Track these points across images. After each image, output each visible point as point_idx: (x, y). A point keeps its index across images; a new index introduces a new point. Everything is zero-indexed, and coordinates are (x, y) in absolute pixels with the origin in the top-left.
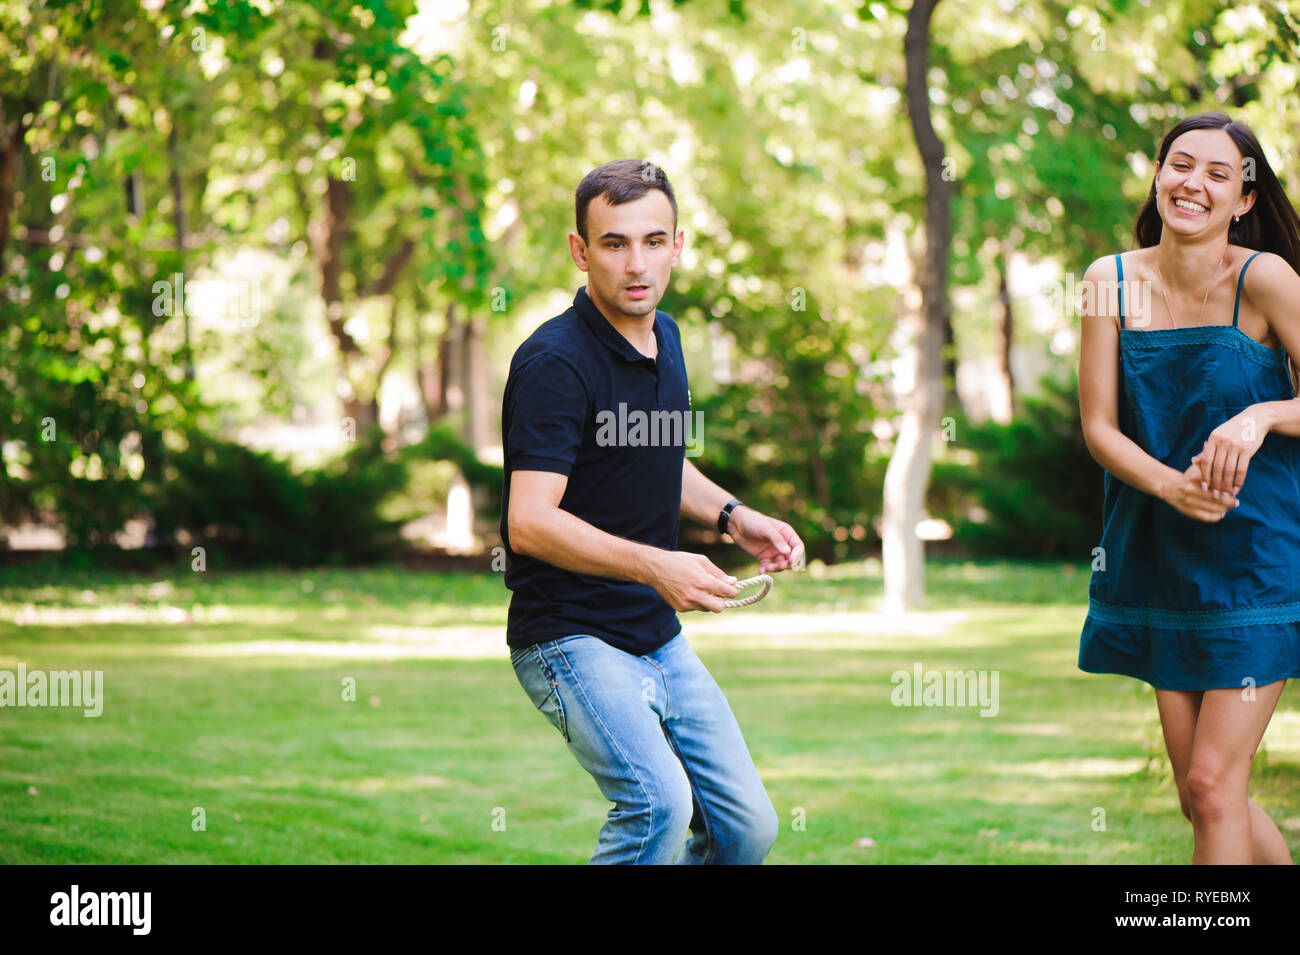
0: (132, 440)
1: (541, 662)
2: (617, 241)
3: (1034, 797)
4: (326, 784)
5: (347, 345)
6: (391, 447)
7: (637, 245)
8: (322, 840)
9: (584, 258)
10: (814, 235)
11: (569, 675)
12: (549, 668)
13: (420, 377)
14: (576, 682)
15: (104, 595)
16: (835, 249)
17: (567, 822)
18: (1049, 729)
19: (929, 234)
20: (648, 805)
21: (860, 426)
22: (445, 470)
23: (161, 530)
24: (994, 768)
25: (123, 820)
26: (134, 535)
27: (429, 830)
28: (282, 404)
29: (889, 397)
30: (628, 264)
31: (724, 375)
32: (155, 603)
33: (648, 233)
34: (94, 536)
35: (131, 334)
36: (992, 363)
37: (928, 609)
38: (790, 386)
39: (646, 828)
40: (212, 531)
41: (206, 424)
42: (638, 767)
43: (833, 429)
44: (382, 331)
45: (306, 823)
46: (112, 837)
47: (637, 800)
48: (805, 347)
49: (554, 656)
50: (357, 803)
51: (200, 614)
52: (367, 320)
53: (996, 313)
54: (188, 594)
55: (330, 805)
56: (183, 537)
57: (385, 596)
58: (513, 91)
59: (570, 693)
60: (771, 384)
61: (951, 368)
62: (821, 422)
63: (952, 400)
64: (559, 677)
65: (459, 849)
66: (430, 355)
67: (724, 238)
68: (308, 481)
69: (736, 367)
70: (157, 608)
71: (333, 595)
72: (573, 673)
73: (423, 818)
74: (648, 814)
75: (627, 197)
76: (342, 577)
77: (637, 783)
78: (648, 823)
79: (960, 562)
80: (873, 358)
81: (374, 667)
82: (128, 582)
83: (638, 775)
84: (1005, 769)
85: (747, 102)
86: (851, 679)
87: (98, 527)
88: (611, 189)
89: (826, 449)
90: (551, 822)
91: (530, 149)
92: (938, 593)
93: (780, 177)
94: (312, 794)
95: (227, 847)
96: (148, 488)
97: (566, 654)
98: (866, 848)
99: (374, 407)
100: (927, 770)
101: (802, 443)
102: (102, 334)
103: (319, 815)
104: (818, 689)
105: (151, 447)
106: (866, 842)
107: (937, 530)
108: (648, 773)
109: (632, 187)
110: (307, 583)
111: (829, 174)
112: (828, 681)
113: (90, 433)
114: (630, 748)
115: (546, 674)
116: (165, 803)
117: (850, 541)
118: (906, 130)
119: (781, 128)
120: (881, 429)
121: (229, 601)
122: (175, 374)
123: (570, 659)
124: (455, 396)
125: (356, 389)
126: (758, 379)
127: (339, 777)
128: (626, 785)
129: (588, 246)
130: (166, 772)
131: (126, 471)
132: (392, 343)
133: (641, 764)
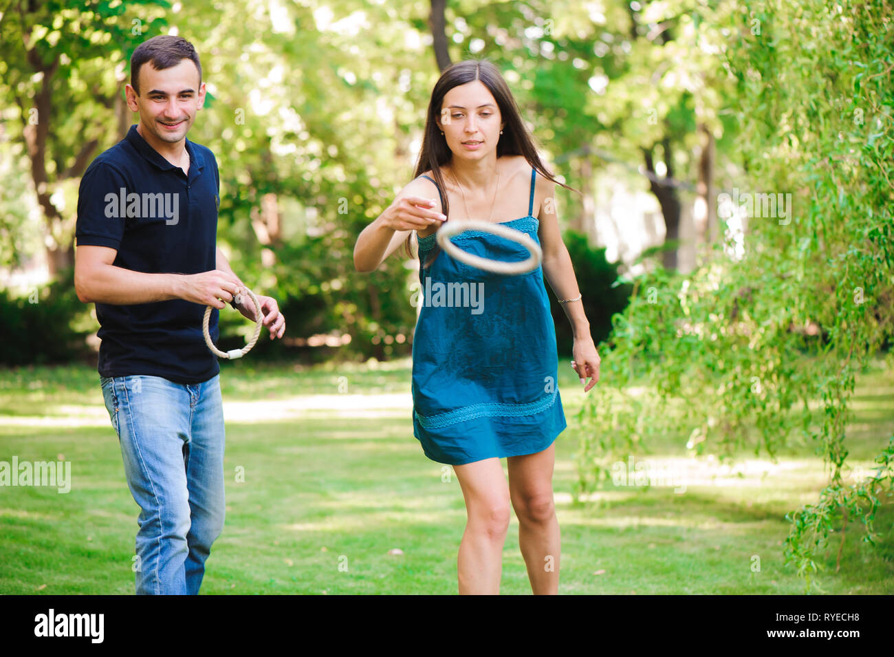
1: (112, 392)
2: (159, 95)
4: (22, 515)
7: (173, 99)
9: (136, 103)
11: (127, 407)
12: (116, 398)
14: (129, 413)
20: (159, 512)
27: (91, 545)
30: (166, 111)
33: (182, 90)
39: (159, 530)
42: (156, 484)
47: (152, 508)
49: (120, 390)
57: (73, 385)
59: (125, 419)
64: (120, 406)
67: (304, 136)
68: (21, 306)
71: (34, 385)
72: (129, 406)
74: (158, 520)
75: (167, 64)
76: (44, 372)
77: (154, 496)
78: (159, 527)
81: (62, 434)
83: (155, 491)
88: (156, 58)
89: (379, 280)
93: (343, 89)
97: (128, 390)
98: (397, 555)
100: (442, 501)
101: (363, 278)
104: (369, 446)
106: (397, 552)
108: (161, 489)
109: (171, 57)
110: (20, 377)
112: (376, 441)
115: (114, 401)
117: (395, 344)
123: (129, 395)
125: (57, 242)
128: (147, 496)
129: (139, 96)
133: (157, 482)
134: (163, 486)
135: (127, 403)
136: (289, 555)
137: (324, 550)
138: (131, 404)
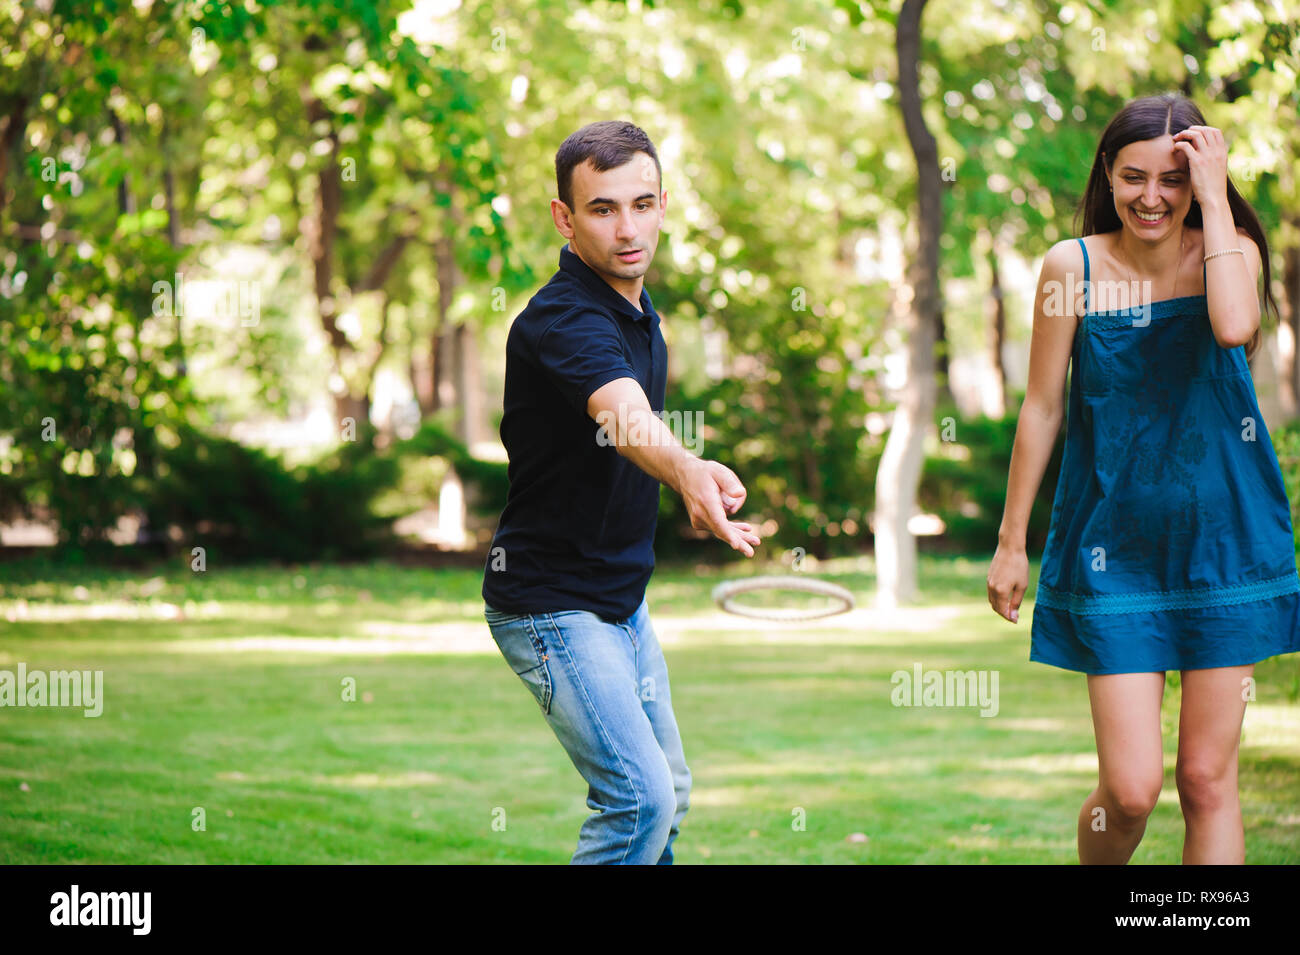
0: (124, 436)
1: (531, 632)
2: (605, 206)
3: (1026, 791)
4: (319, 780)
5: (339, 340)
6: (383, 443)
7: (627, 209)
8: (314, 836)
9: (568, 225)
10: (805, 232)
11: (562, 652)
12: (540, 641)
13: (412, 373)
14: (570, 662)
15: (96, 591)
16: (827, 246)
17: (560, 818)
18: (1042, 724)
19: (920, 230)
20: (635, 802)
21: (853, 421)
22: (437, 466)
23: (153, 526)
24: (985, 763)
25: (116, 816)
26: (127, 531)
27: (421, 826)
28: (278, 401)
29: (882, 392)
30: (618, 229)
31: (716, 370)
32: (148, 599)
34: (85, 533)
35: (124, 331)
36: (984, 358)
37: (919, 604)
38: (782, 381)
39: (632, 826)
40: (205, 527)
41: (198, 420)
42: (627, 761)
43: (825, 425)
44: (375, 327)
45: (298, 819)
46: (105, 833)
47: (623, 796)
48: (797, 342)
49: (546, 630)
50: (349, 798)
51: (192, 610)
52: (359, 315)
53: (989, 309)
54: (181, 589)
55: (322, 800)
56: (175, 533)
57: (379, 593)
58: (504, 85)
60: (764, 379)
61: (943, 365)
62: (812, 417)
63: (945, 397)
64: (551, 652)
65: (451, 845)
66: (422, 352)
67: (717, 233)
68: (301, 477)
69: (729, 362)
70: (149, 605)
71: (326, 591)
72: (566, 651)
73: (416, 814)
74: (635, 812)
75: (614, 162)
76: (335, 573)
77: (625, 777)
78: (634, 821)
79: (953, 557)
80: (865, 353)
81: (367, 663)
82: (120, 578)
83: (626, 770)
84: (998, 764)
85: (740, 96)
86: (843, 674)
87: (90, 522)
88: (596, 154)
89: (819, 444)
90: (544, 818)
91: (522, 143)
92: (930, 587)
93: (772, 173)
94: (304, 791)
95: (219, 843)
96: (141, 485)
97: (560, 629)
98: (860, 844)
99: (366, 403)
100: (920, 765)
101: (794, 438)
102: (94, 330)
103: (311, 811)
104: (811, 684)
105: (144, 444)
106: (859, 837)
107: (930, 525)
108: (636, 769)
109: (618, 151)
110: (300, 579)
111: (819, 170)
112: (821, 676)
113: (82, 429)
114: (621, 741)
115: (536, 645)
116: (157, 799)
117: (842, 536)
118: (897, 124)
119: (774, 123)
120: (874, 424)
121: (221, 597)
122: (167, 370)
123: (564, 636)
124: (447, 392)
125: (349, 385)
126: (751, 374)
127: (329, 773)
128: (612, 778)
129: (573, 212)
130: (158, 768)
131: (118, 467)
132: (383, 340)
133: (630, 759)
134: (640, 766)
135: (563, 648)
136: (703, 841)
137: (754, 835)
138: (569, 647)
